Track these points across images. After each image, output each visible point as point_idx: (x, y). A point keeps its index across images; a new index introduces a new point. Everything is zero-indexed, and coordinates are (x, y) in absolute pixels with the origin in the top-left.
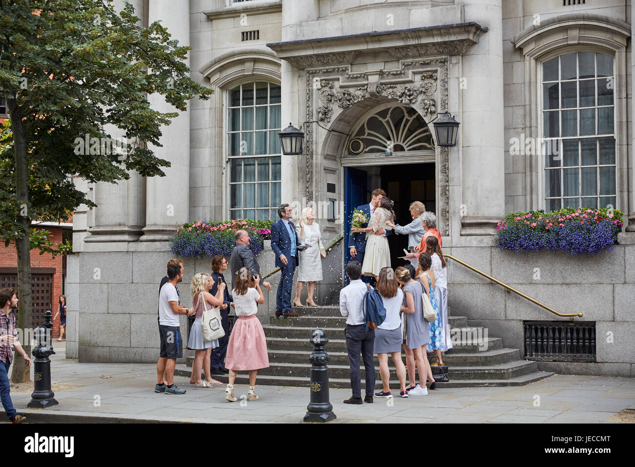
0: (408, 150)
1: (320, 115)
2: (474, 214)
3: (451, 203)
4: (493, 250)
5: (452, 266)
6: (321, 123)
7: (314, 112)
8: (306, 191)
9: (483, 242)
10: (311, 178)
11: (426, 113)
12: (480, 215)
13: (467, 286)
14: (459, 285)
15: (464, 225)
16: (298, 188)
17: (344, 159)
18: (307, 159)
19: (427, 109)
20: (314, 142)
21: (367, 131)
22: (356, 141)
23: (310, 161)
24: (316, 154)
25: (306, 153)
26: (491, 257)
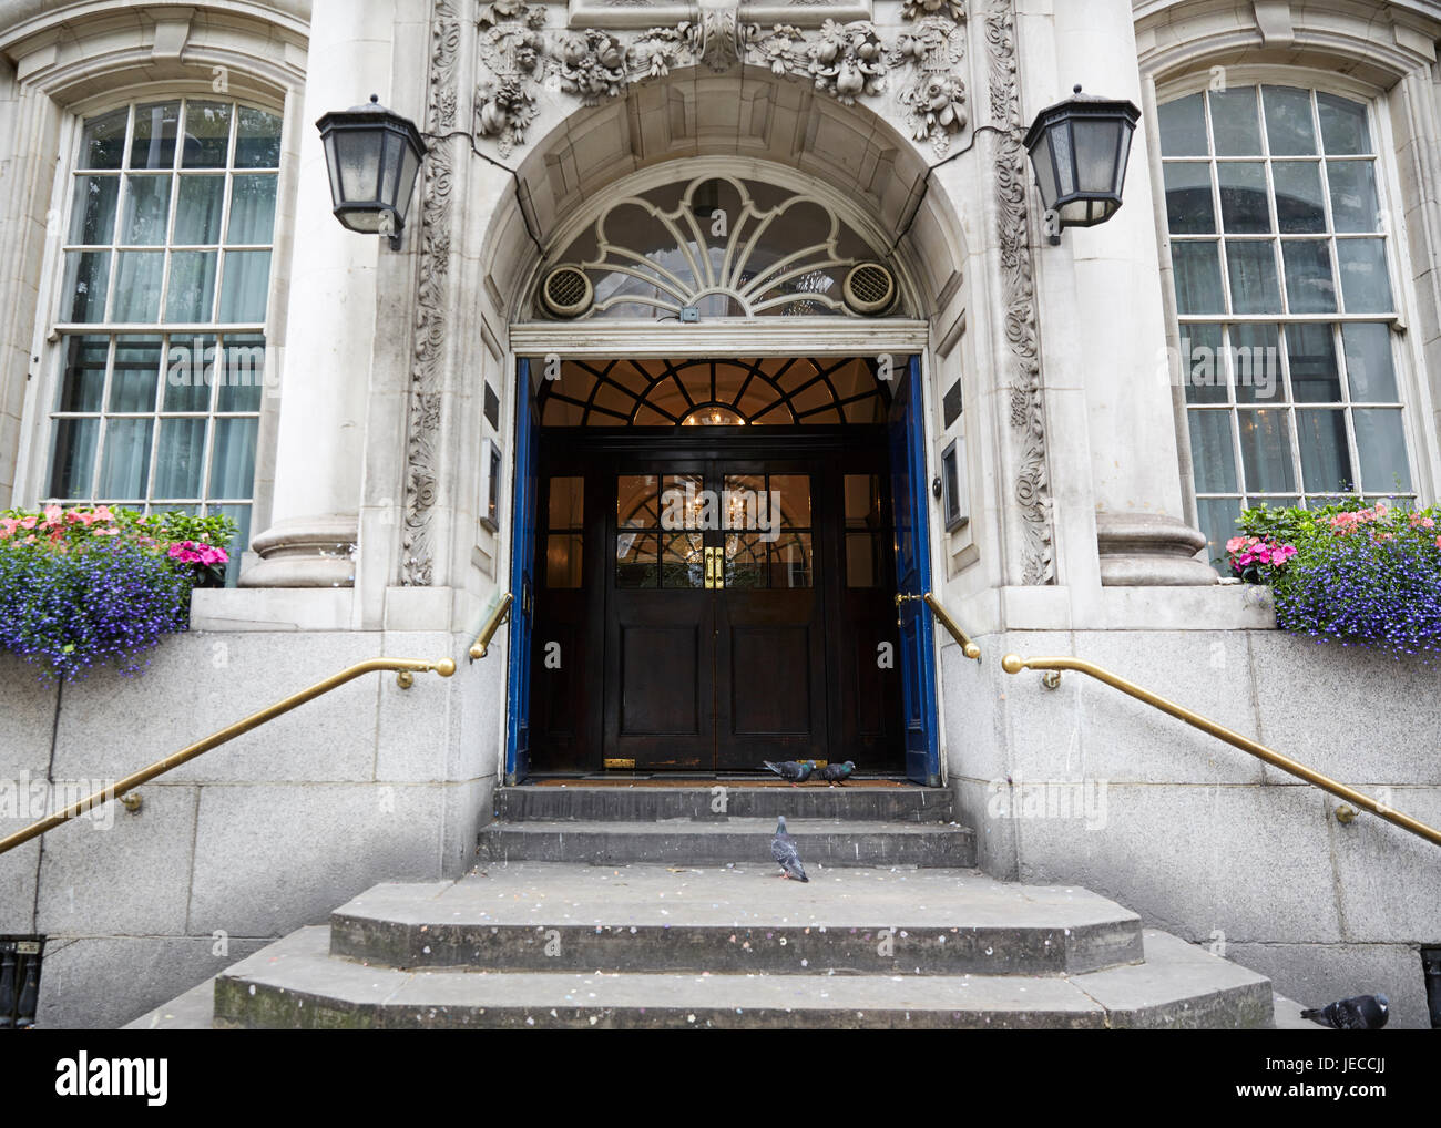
0: (756, 314)
1: (490, 110)
2: (1131, 504)
3: (1054, 453)
4: (1258, 641)
5: (1081, 709)
6: (486, 147)
7: (462, 102)
8: (410, 392)
9: (1207, 609)
10: (434, 344)
11: (930, 127)
12: (1150, 511)
13: (1157, 791)
14: (1121, 787)
15: (1110, 545)
16: (374, 379)
17: (521, 325)
18: (420, 268)
19: (937, 112)
20: (456, 208)
21: (605, 247)
22: (569, 272)
23: (434, 280)
24: (461, 255)
25: (420, 245)
26: (1251, 671)
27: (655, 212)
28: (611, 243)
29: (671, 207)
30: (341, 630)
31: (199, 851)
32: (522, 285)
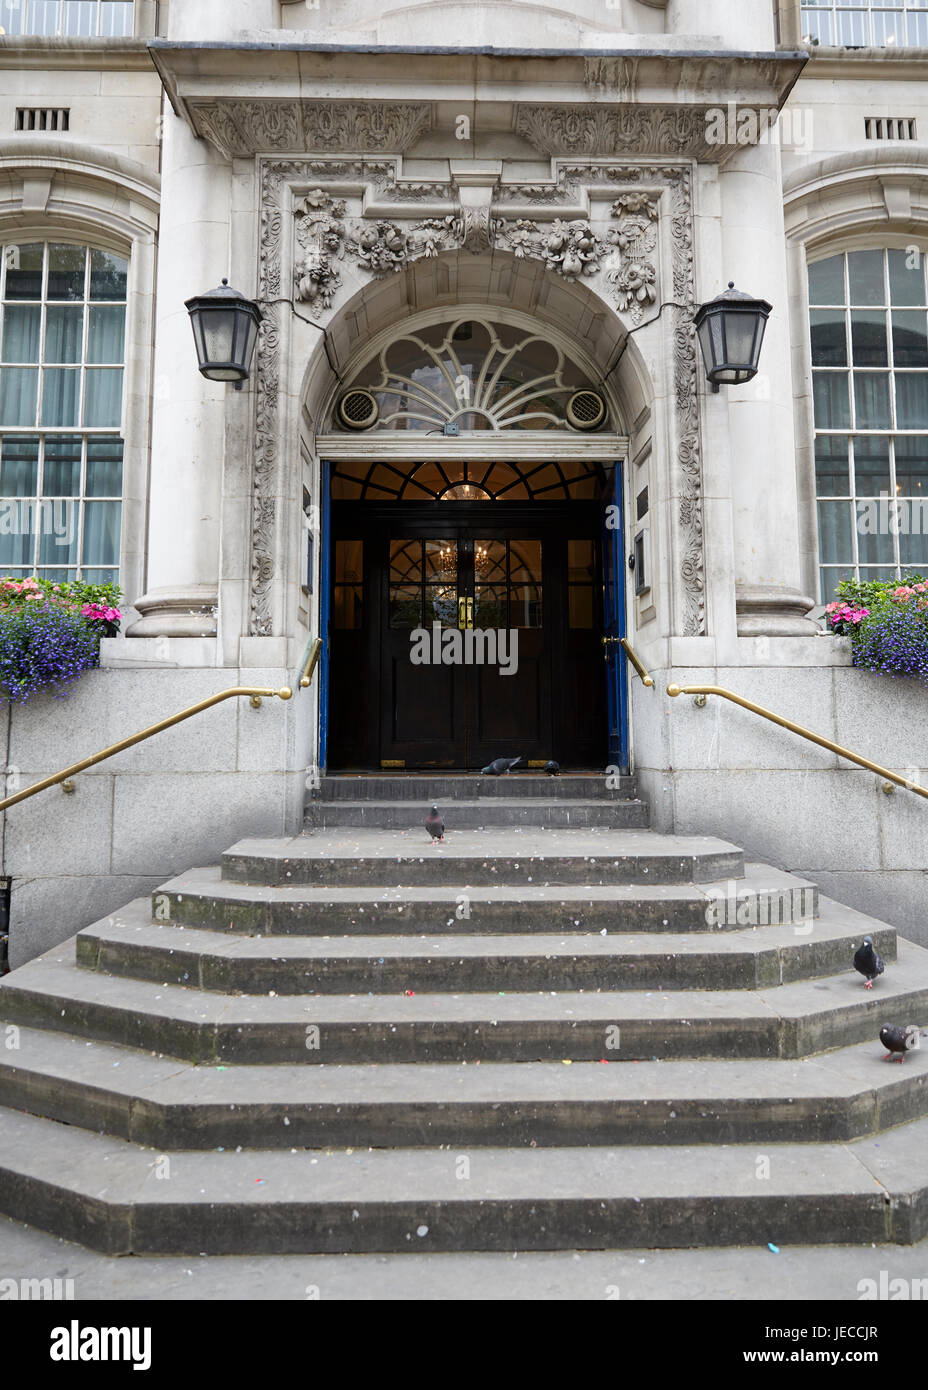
0: (501, 428)
1: (306, 283)
2: (762, 579)
3: (709, 544)
4: (839, 675)
5: (719, 719)
6: (302, 310)
7: (284, 275)
8: (252, 496)
9: (807, 653)
10: (268, 461)
11: (629, 302)
12: (775, 584)
13: (767, 774)
14: (743, 773)
15: (744, 608)
16: (226, 487)
17: (324, 437)
18: (256, 404)
19: (635, 291)
20: (282, 357)
21: (386, 375)
22: (359, 395)
23: (267, 412)
24: (287, 393)
25: (256, 386)
26: (833, 695)
27: (425, 347)
28: (391, 371)
29: (437, 344)
30: (209, 667)
31: (116, 818)
32: (325, 404)
